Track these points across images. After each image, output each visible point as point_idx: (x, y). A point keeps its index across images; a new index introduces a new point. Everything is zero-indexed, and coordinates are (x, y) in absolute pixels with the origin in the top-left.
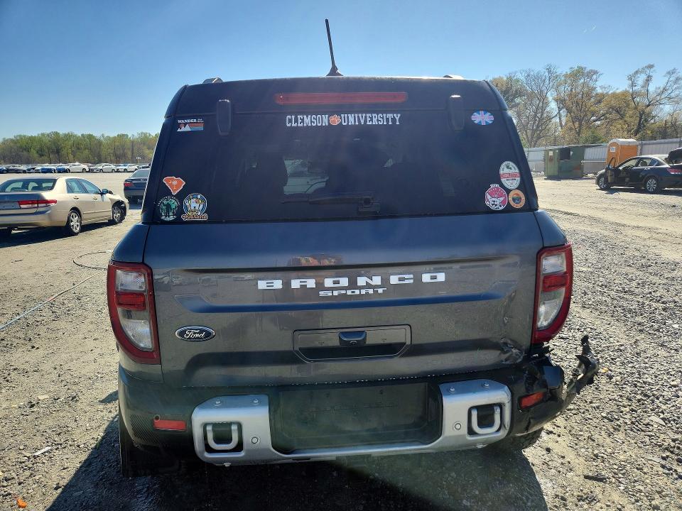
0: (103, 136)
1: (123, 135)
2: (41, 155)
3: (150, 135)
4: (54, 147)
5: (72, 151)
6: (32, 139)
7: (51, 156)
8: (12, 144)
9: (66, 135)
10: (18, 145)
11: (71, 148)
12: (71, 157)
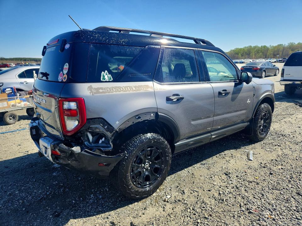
0: (270, 46)
1: (280, 45)
2: (242, 56)
3: (294, 43)
4: (248, 52)
5: (255, 54)
6: (241, 49)
7: (246, 56)
8: (233, 52)
9: (254, 47)
10: (235, 52)
11: (255, 52)
12: (254, 56)
